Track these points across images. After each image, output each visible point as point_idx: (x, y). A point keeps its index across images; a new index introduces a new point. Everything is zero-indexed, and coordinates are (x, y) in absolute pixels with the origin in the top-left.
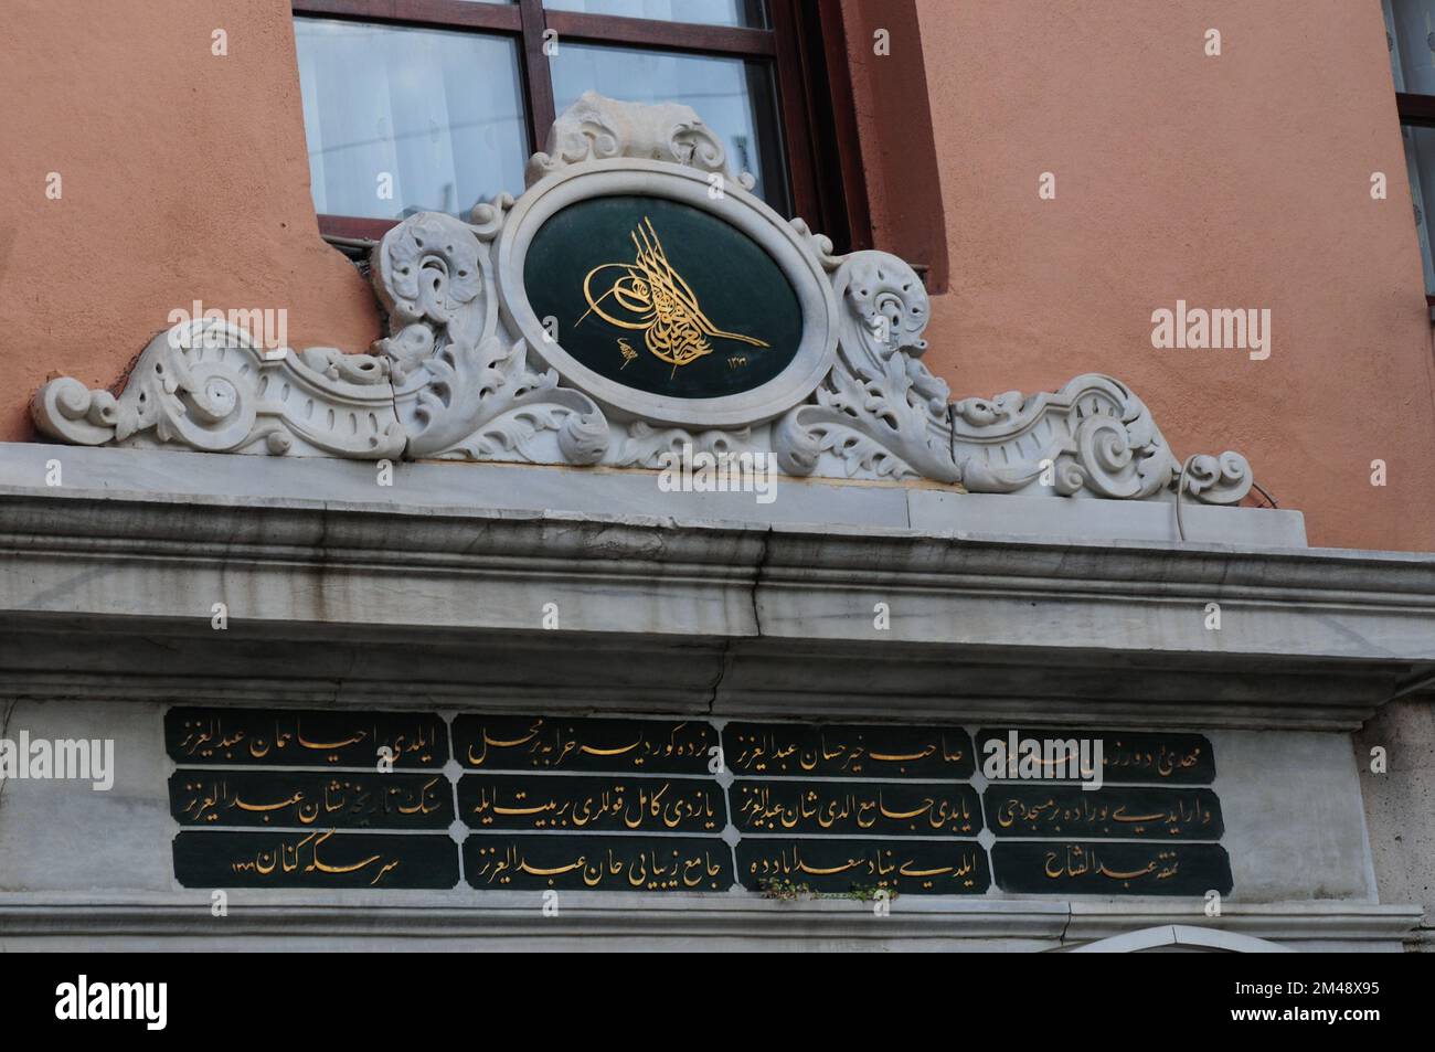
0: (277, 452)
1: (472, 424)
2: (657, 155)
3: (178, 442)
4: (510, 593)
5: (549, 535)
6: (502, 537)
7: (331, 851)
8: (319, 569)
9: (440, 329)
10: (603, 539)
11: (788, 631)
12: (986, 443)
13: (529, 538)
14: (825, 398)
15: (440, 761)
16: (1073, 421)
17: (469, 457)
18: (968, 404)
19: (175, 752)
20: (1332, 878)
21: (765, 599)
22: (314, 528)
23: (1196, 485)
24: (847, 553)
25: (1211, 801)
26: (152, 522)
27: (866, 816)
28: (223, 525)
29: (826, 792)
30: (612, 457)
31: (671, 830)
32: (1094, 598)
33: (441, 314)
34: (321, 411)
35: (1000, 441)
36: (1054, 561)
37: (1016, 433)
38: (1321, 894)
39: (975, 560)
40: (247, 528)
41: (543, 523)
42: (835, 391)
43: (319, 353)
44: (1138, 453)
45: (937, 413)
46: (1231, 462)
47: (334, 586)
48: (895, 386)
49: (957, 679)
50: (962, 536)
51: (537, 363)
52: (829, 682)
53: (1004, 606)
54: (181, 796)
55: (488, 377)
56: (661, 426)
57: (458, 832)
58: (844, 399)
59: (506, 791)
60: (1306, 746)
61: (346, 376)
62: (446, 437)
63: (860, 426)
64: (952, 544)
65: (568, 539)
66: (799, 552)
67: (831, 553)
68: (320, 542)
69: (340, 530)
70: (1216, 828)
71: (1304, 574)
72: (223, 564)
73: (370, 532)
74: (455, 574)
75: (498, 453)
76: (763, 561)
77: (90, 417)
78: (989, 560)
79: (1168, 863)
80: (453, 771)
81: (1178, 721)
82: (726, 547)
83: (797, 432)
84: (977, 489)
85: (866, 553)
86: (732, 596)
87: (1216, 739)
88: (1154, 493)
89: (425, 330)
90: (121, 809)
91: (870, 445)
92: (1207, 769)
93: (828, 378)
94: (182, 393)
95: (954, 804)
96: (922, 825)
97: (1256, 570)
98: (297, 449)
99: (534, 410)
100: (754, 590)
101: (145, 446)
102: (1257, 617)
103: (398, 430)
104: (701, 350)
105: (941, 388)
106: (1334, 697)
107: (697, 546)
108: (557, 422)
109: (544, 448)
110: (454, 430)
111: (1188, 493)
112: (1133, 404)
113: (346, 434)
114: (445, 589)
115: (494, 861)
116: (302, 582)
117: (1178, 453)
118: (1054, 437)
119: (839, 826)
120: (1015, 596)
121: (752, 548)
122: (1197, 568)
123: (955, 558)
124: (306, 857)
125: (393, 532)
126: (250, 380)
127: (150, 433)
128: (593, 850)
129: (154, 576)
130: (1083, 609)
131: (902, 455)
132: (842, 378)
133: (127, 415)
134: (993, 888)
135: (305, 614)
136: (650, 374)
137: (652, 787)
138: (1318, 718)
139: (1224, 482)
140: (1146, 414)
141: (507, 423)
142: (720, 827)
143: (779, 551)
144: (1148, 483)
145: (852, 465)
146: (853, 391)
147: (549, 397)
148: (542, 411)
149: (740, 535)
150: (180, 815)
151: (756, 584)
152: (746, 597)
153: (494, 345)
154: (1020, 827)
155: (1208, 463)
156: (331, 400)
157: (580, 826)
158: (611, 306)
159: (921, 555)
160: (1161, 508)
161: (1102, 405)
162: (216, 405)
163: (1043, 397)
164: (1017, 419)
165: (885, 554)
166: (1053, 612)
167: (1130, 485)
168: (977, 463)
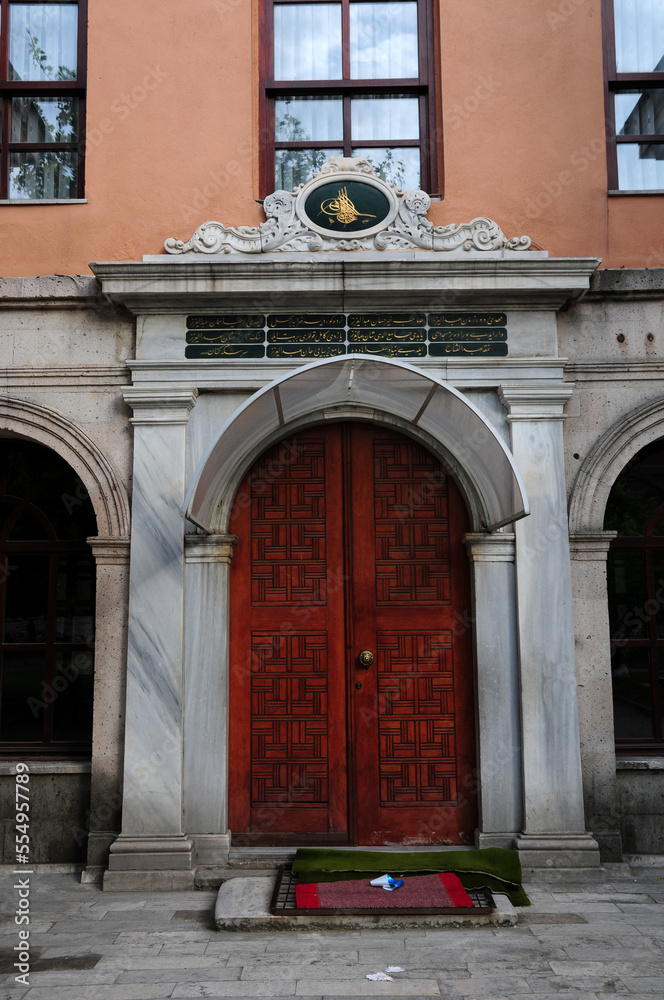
0: (227, 253)
1: (281, 243)
2: (352, 170)
3: (200, 252)
4: (269, 282)
5: (276, 266)
6: (262, 268)
7: (228, 350)
8: (214, 278)
9: (277, 219)
10: (293, 266)
11: (353, 288)
12: (443, 238)
13: (271, 267)
14: (391, 229)
15: (263, 326)
16: (473, 230)
17: (281, 251)
18: (437, 228)
19: (188, 326)
20: (542, 351)
21: (347, 280)
22: (208, 268)
23: (511, 246)
24: (369, 266)
25: (505, 331)
26: (163, 269)
27: (389, 337)
28: (183, 268)
29: (377, 332)
30: (324, 248)
31: (329, 342)
32: (454, 276)
33: (276, 215)
34: (241, 242)
35: (448, 237)
36: (437, 266)
37: (453, 235)
38: (538, 355)
39: (410, 267)
40: (189, 269)
41: (274, 263)
42: (395, 227)
43: (241, 228)
44: (493, 238)
45: (428, 231)
46: (525, 238)
47: (218, 283)
48: (414, 225)
49: (418, 300)
50: (405, 260)
51: (303, 225)
52: (377, 303)
53: (424, 279)
54: (189, 337)
55: (287, 230)
56: (338, 239)
57: (266, 344)
58: (396, 229)
59: (281, 333)
60: (539, 315)
61: (247, 232)
62: (273, 246)
63: (401, 236)
64: (402, 262)
65: (282, 267)
66: (354, 267)
67: (364, 267)
68: (211, 271)
69: (216, 268)
70: (505, 338)
71: (523, 265)
72: (187, 278)
73: (224, 268)
74: (252, 278)
75: (290, 249)
76: (343, 270)
77: (176, 247)
78: (415, 266)
79: (487, 348)
80: (266, 329)
81: (495, 310)
82: (331, 267)
83: (379, 239)
84: (437, 250)
85: (375, 266)
86: (337, 280)
87: (508, 314)
88: (499, 248)
89: (273, 220)
90: (172, 341)
91: (403, 240)
92: (504, 322)
93: (394, 222)
94: (201, 240)
95: (418, 333)
96: (407, 339)
97: (507, 265)
98: (233, 251)
99: (302, 238)
100: (343, 278)
101: (192, 253)
102: (510, 279)
103: (257, 246)
104: (354, 219)
105: (430, 224)
106: (546, 301)
107: (322, 267)
108: (308, 240)
109: (305, 247)
110: (275, 244)
111: (509, 248)
112: (493, 224)
113: (247, 247)
114: (250, 282)
115: (275, 351)
116: (209, 282)
117: (506, 235)
118: (465, 235)
119: (380, 340)
120: (427, 276)
121: (339, 267)
122: (486, 265)
123: (404, 266)
124: (222, 351)
125: (231, 268)
126: (223, 236)
127: (192, 250)
128: (304, 348)
129: (168, 283)
130: (451, 279)
131: (414, 243)
132: (398, 222)
133: (186, 247)
134: (428, 355)
135: (209, 290)
136: (338, 226)
137: (323, 332)
138: (542, 307)
139: (521, 244)
140: (496, 226)
141: (291, 242)
142: (344, 341)
143: (347, 267)
144: (494, 246)
145: (398, 246)
146: (401, 227)
147: (306, 234)
148: (303, 238)
149: (335, 263)
150: (188, 341)
151: (343, 277)
152: (341, 280)
153: (291, 220)
154: (439, 339)
155: (516, 239)
156: (244, 239)
157: (301, 342)
158: (328, 210)
159: (392, 266)
160: (499, 252)
161: (484, 226)
162: (209, 242)
163: (462, 225)
164: (453, 231)
165: (381, 266)
166: (440, 280)
167: (490, 247)
168: (438, 244)
